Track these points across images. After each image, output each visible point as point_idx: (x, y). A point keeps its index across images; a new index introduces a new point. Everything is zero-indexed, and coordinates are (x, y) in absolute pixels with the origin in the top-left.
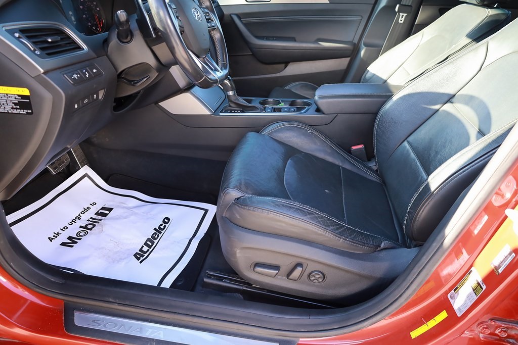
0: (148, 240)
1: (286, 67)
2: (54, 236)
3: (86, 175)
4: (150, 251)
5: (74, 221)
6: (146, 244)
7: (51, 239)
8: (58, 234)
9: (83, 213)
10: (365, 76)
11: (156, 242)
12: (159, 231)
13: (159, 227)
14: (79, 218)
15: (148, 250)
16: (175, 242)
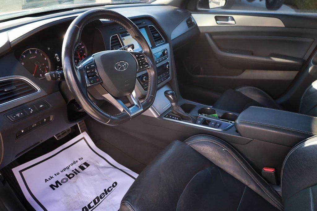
0: (97, 198)
1: (243, 72)
2: (49, 179)
3: (84, 138)
4: (94, 207)
5: (64, 170)
6: (94, 201)
7: (46, 180)
8: (52, 178)
9: (72, 164)
10: (309, 89)
11: (101, 200)
12: (107, 192)
13: (108, 189)
14: (68, 168)
15: (93, 206)
16: (112, 204)
